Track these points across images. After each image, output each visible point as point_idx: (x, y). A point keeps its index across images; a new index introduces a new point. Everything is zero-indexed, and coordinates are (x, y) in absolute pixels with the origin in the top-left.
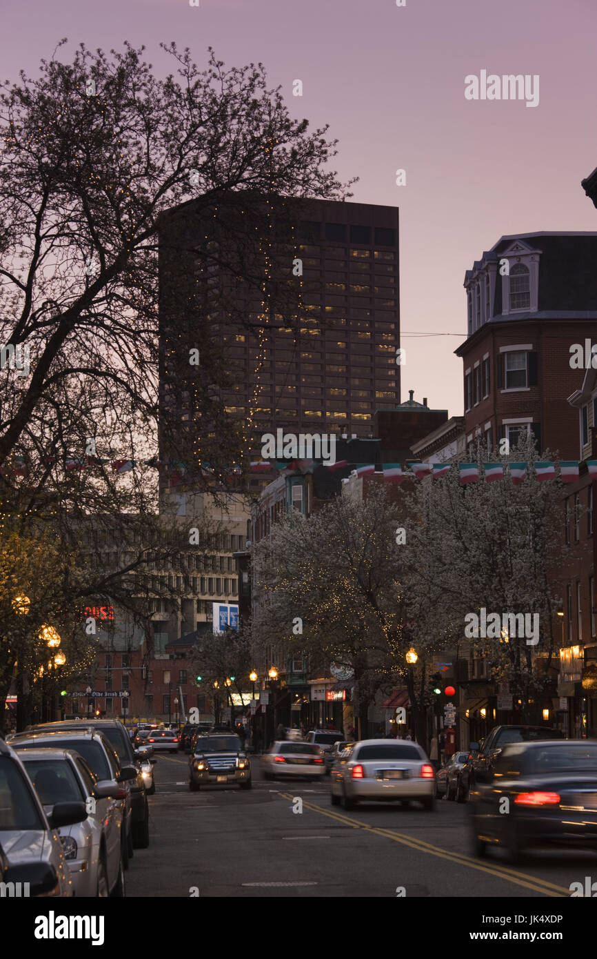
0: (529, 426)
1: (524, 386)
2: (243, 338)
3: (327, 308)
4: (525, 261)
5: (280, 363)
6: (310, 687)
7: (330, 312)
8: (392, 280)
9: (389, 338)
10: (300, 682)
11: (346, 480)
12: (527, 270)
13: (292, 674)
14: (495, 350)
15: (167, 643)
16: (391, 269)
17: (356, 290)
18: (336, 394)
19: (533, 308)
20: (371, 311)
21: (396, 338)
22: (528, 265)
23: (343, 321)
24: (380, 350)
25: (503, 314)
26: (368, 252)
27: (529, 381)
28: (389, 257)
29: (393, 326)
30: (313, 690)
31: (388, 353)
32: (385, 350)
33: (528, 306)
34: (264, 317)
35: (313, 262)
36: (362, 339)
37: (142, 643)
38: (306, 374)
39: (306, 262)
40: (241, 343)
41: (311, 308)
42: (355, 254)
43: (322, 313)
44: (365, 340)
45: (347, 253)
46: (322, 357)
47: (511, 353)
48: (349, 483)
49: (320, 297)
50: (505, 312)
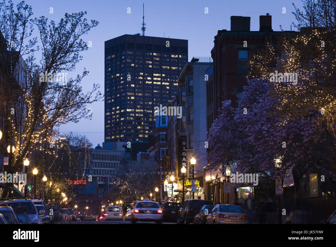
1: (164, 141)
3: (163, 75)
5: (146, 94)
12: (165, 116)
14: (159, 133)
15: (103, 191)
16: (185, 61)
17: (173, 69)
23: (168, 80)
26: (177, 55)
28: (185, 57)
33: (166, 124)
34: (141, 78)
35: (158, 59)
36: (175, 85)
37: (94, 192)
38: (155, 98)
39: (156, 59)
40: (133, 87)
41: (157, 75)
42: (173, 56)
43: (161, 77)
44: (176, 86)
45: (170, 56)
46: (161, 92)
47: (162, 134)
48: (138, 155)
49: (161, 71)
50: (161, 125)
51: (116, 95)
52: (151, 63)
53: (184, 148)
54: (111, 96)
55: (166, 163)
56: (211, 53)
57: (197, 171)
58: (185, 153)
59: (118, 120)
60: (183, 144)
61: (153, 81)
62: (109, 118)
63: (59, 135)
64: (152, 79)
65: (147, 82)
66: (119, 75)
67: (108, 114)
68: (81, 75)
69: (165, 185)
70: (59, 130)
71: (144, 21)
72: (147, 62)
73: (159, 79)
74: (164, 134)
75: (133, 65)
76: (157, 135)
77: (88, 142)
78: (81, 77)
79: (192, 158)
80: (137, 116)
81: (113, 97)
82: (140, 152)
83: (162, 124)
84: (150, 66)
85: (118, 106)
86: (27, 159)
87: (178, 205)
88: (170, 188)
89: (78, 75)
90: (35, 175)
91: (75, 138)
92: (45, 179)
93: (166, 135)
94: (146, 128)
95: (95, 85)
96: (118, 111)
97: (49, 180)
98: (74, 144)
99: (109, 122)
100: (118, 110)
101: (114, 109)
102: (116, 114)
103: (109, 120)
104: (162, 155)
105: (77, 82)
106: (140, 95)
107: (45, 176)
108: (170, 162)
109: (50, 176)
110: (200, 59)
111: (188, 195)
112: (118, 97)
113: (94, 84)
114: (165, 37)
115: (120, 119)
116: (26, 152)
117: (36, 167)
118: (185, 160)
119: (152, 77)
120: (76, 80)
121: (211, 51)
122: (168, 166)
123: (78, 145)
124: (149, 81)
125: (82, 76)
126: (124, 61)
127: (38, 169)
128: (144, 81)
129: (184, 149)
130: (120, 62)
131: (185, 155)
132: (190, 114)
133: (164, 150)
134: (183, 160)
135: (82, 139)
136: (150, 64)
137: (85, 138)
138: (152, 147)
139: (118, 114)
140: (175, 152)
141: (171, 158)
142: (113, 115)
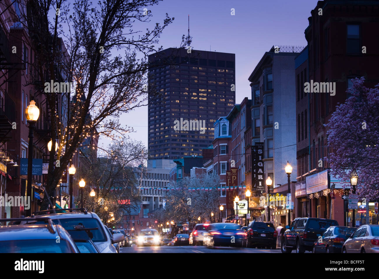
0: (226, 163)
1: (225, 153)
2: (178, 101)
3: (209, 90)
4: (225, 123)
5: (192, 110)
6: (183, 226)
7: (210, 92)
8: (233, 80)
9: (232, 101)
10: (180, 225)
11: (191, 170)
12: (226, 126)
13: (178, 223)
14: (218, 145)
15: (149, 212)
16: (232, 76)
17: (220, 84)
18: (212, 121)
19: (227, 135)
20: (225, 91)
21: (234, 101)
22: (226, 124)
23: (215, 95)
24: (228, 105)
25: (220, 136)
26: (224, 70)
27: (226, 152)
28: (232, 72)
29: (233, 97)
30: (184, 227)
31: (231, 106)
32: (230, 105)
33: (226, 134)
34: (186, 93)
35: (204, 74)
36: (221, 101)
37: (139, 212)
38: (201, 115)
39: (201, 74)
40: (177, 103)
41: (203, 90)
42: (219, 71)
43: (207, 92)
44: (223, 102)
45: (216, 70)
46: (207, 108)
47: (222, 146)
48: (192, 171)
49: (207, 86)
50: (221, 135)
51: (160, 112)
52: (196, 77)
53: (260, 157)
54: (155, 113)
55: (232, 178)
56: (305, 33)
57: (278, 185)
58: (261, 163)
59: (162, 137)
60: (259, 153)
61: (198, 96)
62: (153, 135)
63: (120, 128)
64: (198, 94)
65: (192, 98)
66: (164, 90)
67: (152, 131)
68: (162, 25)
69: (236, 202)
70: (118, 122)
71: (189, 34)
72: (192, 77)
73: (205, 95)
74: (224, 146)
75: (177, 80)
76: (217, 147)
77: (144, 149)
78: (161, 27)
79: (287, 165)
80: (182, 133)
81: (157, 113)
82: (194, 168)
83: (223, 134)
84: (196, 81)
85: (162, 123)
86: (73, 166)
87: (269, 226)
88: (240, 205)
89: (157, 24)
90: (82, 188)
91: (129, 144)
92: (93, 194)
93: (227, 146)
94: (192, 145)
95: (184, 37)
96: (162, 129)
97: (97, 195)
98: (128, 151)
99: (153, 139)
100: (162, 127)
101: (158, 126)
102: (160, 132)
103: (152, 137)
104: (222, 169)
105: (155, 36)
106: (185, 111)
107: (93, 190)
108: (237, 176)
109: (99, 191)
110: (282, 48)
111: (264, 214)
112: (162, 113)
113: (184, 35)
114: (211, 51)
115: (165, 137)
116: (73, 151)
117: (83, 178)
118: (262, 172)
119: (198, 92)
120: (153, 31)
121: (304, 31)
122: (234, 180)
123: (133, 153)
124: (195, 96)
125: (164, 25)
126: (168, 76)
127: (85, 181)
128: (189, 96)
129: (260, 159)
130: (165, 76)
131: (262, 165)
132: (269, 116)
133: (225, 163)
134: (259, 172)
135: (137, 145)
136: (196, 79)
137: (141, 144)
138: (210, 161)
139: (162, 131)
140: (242, 164)
141: (237, 171)
142: (157, 132)
